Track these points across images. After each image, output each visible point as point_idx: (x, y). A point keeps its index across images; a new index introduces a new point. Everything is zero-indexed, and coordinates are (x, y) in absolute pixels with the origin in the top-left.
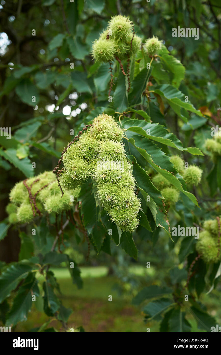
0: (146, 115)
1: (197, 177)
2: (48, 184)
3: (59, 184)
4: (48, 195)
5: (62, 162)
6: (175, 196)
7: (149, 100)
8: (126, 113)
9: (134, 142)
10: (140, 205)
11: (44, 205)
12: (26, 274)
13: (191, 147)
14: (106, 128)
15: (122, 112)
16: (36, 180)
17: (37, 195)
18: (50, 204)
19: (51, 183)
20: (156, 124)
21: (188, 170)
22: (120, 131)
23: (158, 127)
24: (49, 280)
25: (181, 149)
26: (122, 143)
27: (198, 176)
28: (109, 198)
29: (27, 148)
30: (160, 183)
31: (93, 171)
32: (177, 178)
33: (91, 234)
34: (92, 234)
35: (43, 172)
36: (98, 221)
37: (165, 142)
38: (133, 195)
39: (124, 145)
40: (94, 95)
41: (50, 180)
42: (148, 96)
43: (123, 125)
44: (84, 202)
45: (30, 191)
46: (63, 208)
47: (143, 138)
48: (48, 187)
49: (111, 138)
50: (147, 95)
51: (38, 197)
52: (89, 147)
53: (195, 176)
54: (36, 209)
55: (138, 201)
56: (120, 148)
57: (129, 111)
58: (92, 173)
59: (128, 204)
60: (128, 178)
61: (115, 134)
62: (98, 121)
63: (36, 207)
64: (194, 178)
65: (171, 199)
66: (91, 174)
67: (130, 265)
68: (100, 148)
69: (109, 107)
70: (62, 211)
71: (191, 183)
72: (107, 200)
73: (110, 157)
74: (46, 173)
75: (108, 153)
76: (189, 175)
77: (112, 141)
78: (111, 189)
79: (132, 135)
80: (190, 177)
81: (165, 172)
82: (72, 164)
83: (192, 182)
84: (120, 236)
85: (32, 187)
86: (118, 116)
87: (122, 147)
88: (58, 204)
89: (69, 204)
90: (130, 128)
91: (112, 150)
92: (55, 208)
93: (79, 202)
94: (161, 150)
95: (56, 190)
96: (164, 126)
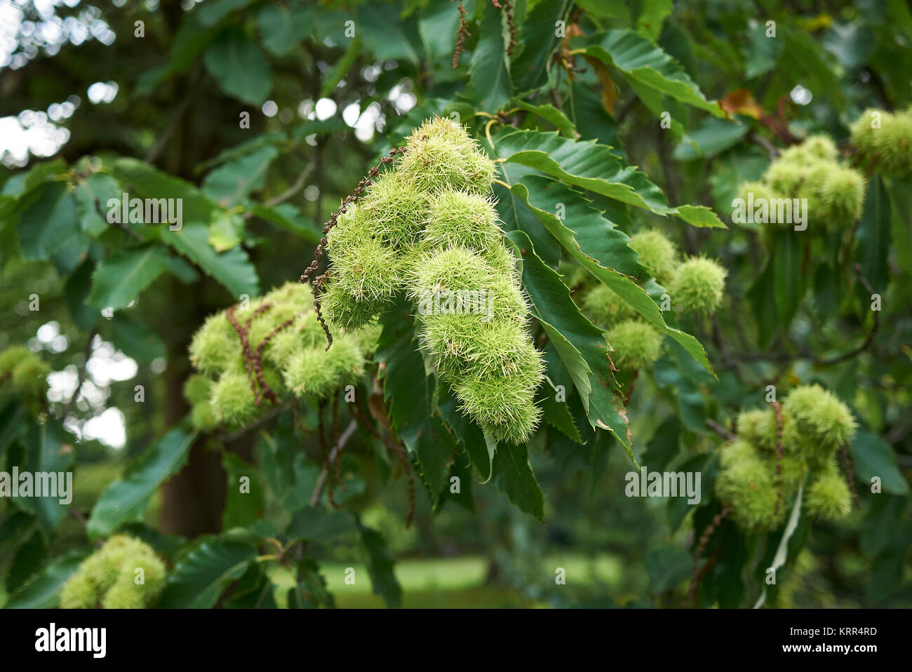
0: (561, 119)
1: (712, 288)
2: (294, 318)
3: (320, 315)
4: (295, 348)
5: (325, 253)
6: (648, 344)
7: (571, 76)
8: (507, 113)
9: (526, 195)
10: (542, 368)
11: (285, 374)
12: (240, 568)
13: (688, 206)
14: (444, 157)
15: (496, 112)
16: (262, 307)
17: (264, 347)
18: (300, 372)
19: (301, 315)
20: (590, 142)
21: (686, 269)
22: (484, 164)
23: (596, 151)
24: (303, 584)
25: (661, 210)
26: (490, 198)
27: (715, 286)
28: (453, 349)
29: (239, 221)
30: (607, 309)
31: (410, 276)
32: (648, 293)
33: (413, 452)
34: (416, 452)
35: (279, 285)
36: (432, 415)
37: (613, 191)
38: (520, 341)
39: (497, 203)
40: (422, 67)
41: (299, 307)
42: (570, 66)
43: (497, 148)
44: (391, 364)
45: (245, 339)
46: (336, 383)
47: (552, 184)
48: (295, 326)
49: (458, 185)
50: (565, 62)
51: (266, 353)
52: (398, 210)
53: (706, 288)
54: (262, 385)
55: (535, 354)
56: (485, 210)
57: (516, 109)
58: (407, 280)
59: (508, 366)
60: (507, 293)
61: (471, 171)
62: (423, 138)
63: (262, 380)
64: (703, 291)
65: (640, 352)
66: (406, 285)
67: (547, 553)
68: (430, 211)
69: (460, 100)
70: (333, 391)
71: (694, 306)
72: (449, 356)
73: (456, 236)
74: (289, 286)
75: (450, 224)
76: (687, 285)
77: (461, 191)
78: (460, 325)
79: (522, 177)
80: (690, 290)
81: (615, 277)
82: (351, 259)
83: (697, 304)
84: (491, 456)
85: (249, 326)
86: (485, 123)
87: (491, 209)
88: (323, 371)
89: (352, 371)
90: (514, 154)
91: (462, 216)
92: (315, 383)
93: (378, 364)
94: (603, 216)
95: (316, 333)
96: (612, 148)
